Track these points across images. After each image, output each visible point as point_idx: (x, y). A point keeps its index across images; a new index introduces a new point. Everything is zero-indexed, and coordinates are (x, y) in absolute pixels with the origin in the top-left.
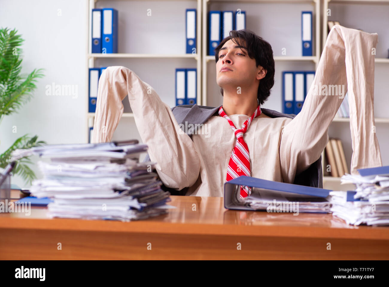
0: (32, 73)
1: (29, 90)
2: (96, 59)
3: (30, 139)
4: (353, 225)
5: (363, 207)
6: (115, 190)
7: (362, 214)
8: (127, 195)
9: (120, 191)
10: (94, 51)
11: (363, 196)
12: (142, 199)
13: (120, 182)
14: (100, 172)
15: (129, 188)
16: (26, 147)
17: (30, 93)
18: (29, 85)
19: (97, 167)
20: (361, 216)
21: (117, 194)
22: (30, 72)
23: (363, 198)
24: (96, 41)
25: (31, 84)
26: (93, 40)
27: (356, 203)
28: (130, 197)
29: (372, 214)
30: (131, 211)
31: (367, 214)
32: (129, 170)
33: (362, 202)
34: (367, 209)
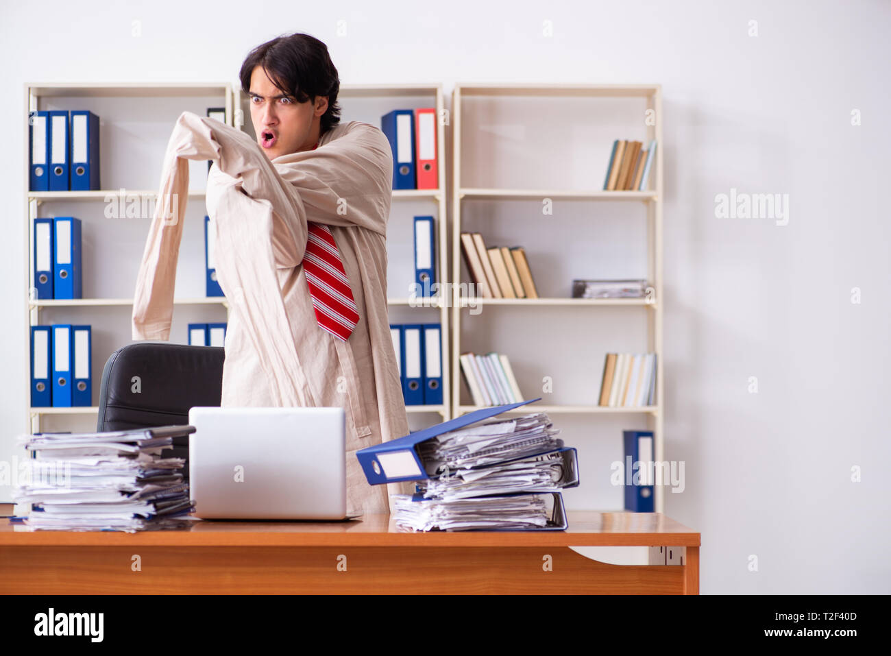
2: (42, 310)
4: (422, 531)
5: (432, 507)
6: (123, 493)
7: (432, 516)
8: (137, 499)
9: (130, 494)
10: (40, 295)
11: (435, 494)
12: (159, 504)
13: (129, 482)
14: (103, 469)
15: (140, 490)
19: (100, 462)
20: (432, 519)
21: (125, 498)
23: (436, 497)
24: (42, 276)
26: (37, 274)
27: (425, 504)
28: (145, 502)
29: (445, 515)
30: (136, 520)
31: (439, 515)
32: (142, 467)
33: (434, 501)
34: (439, 509)
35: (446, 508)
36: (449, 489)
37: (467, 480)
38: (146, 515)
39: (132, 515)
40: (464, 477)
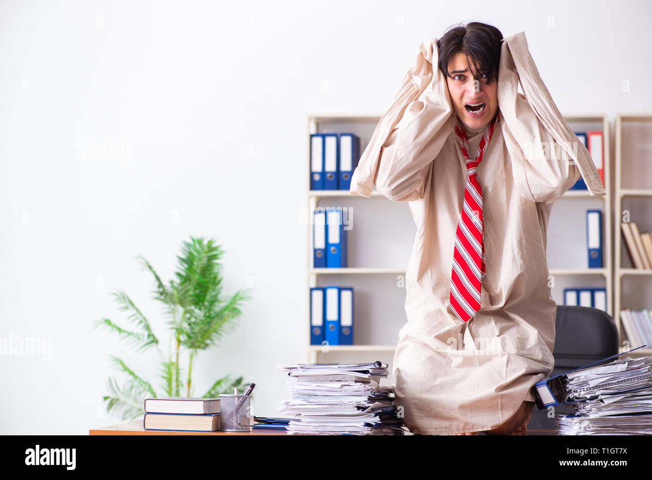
0: (237, 295)
1: (233, 317)
2: (319, 276)
3: (233, 381)
5: (581, 422)
7: (580, 428)
8: (369, 412)
9: (364, 409)
10: (317, 265)
11: (583, 412)
12: (383, 416)
13: (363, 400)
14: (345, 391)
15: (371, 405)
16: (228, 391)
17: (235, 320)
18: (233, 310)
19: (341, 387)
20: (580, 430)
22: (232, 294)
23: (584, 415)
24: (319, 252)
25: (235, 309)
26: (315, 250)
27: (576, 420)
28: (373, 415)
29: (590, 428)
30: (367, 427)
31: (585, 428)
32: (373, 390)
33: (582, 418)
34: (586, 423)
35: (590, 423)
36: (593, 409)
37: (606, 402)
38: (374, 424)
39: (364, 424)
40: (604, 400)
